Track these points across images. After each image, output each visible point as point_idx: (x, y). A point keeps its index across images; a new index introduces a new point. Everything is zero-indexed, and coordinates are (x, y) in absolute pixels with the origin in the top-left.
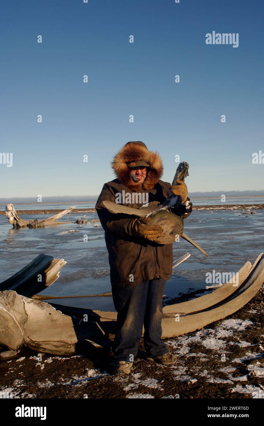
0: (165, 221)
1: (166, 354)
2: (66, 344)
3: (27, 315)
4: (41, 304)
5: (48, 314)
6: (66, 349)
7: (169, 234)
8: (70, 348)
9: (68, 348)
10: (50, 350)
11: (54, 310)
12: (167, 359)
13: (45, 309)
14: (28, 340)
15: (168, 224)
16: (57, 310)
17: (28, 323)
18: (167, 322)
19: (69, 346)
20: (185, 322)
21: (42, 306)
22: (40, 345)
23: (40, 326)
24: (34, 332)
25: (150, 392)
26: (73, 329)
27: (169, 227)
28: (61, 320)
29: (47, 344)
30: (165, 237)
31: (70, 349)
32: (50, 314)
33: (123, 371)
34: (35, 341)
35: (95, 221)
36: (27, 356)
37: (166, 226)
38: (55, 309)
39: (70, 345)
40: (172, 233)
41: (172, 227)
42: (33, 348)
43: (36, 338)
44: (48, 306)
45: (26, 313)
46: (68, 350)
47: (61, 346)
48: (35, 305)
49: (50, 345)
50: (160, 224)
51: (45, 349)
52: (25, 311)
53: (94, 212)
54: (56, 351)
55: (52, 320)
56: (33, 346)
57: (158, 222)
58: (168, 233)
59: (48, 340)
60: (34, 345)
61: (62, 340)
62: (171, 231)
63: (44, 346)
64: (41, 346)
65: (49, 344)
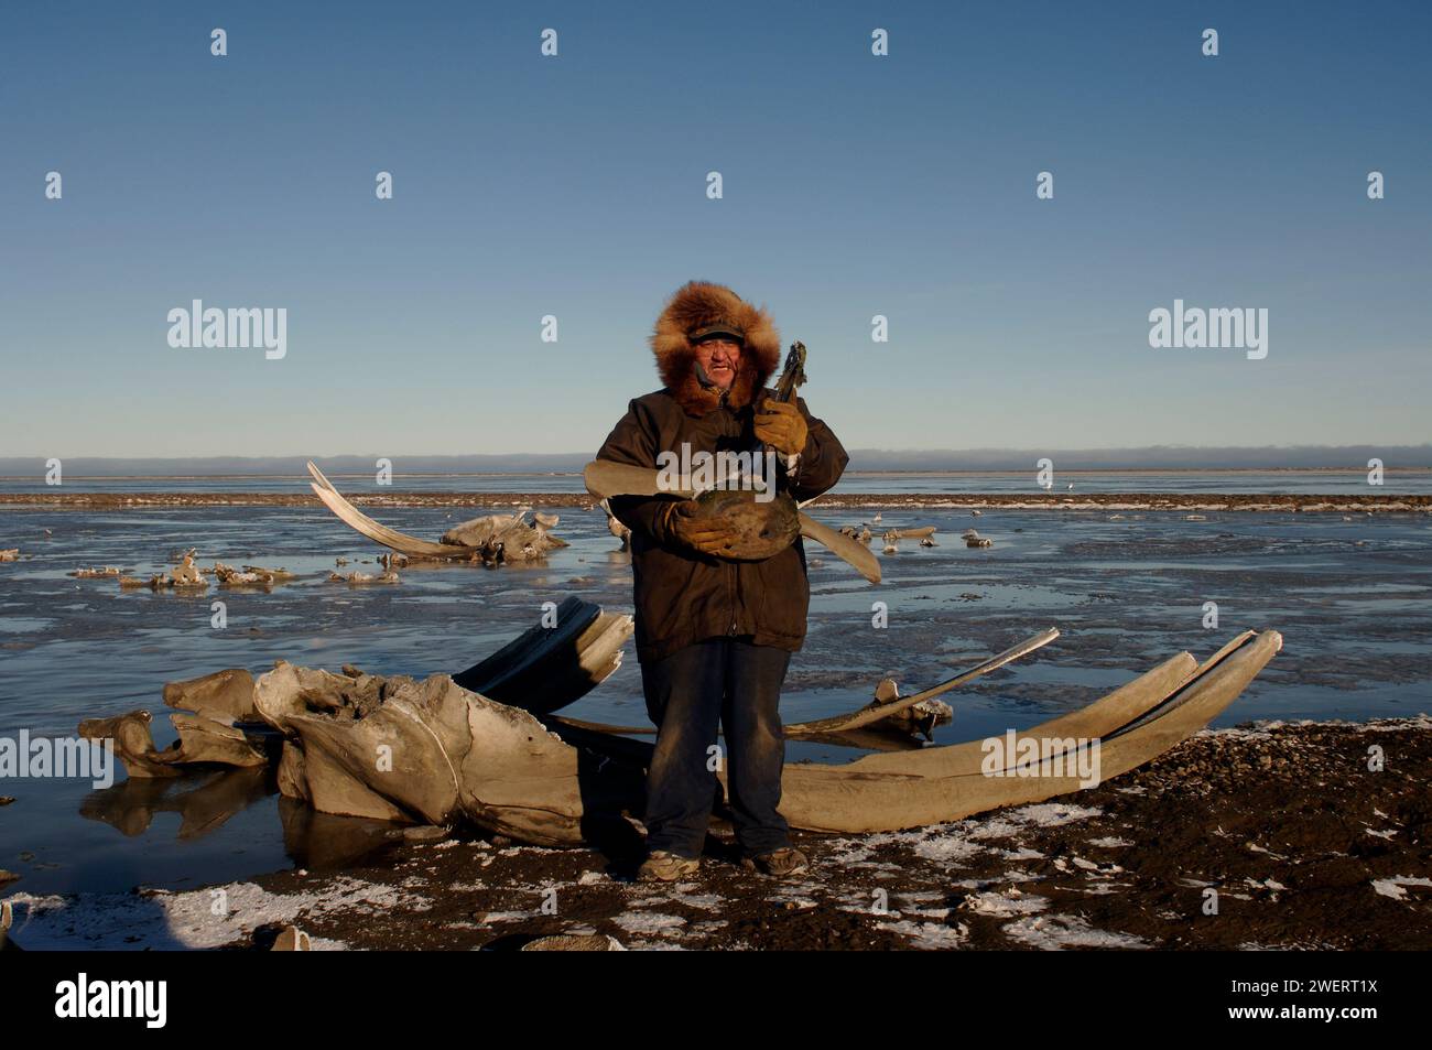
0: (740, 506)
1: (781, 850)
2: (559, 817)
3: (472, 737)
4: (511, 712)
5: (524, 740)
6: (560, 830)
7: (757, 534)
8: (571, 827)
9: (564, 827)
10: (523, 831)
11: (541, 729)
12: (780, 860)
13: (519, 727)
14: (468, 799)
15: (750, 514)
16: (549, 730)
17: (472, 756)
18: (848, 790)
19: (568, 824)
20: (905, 796)
21: (513, 718)
22: (497, 814)
23: (503, 766)
24: (484, 780)
25: (683, 913)
26: (576, 779)
27: (754, 519)
28: (553, 756)
29: (515, 813)
30: (750, 544)
31: (570, 830)
32: (530, 739)
33: (651, 873)
34: (486, 804)
35: (899, 534)
36: (465, 839)
37: (744, 517)
38: (545, 727)
39: (570, 819)
40: (764, 533)
41: (764, 519)
42: (481, 822)
43: (490, 796)
44: (527, 719)
45: (470, 733)
46: (564, 831)
47: (548, 822)
48: (494, 714)
49: (521, 816)
50: (727, 512)
51: (509, 826)
52: (469, 727)
53: (921, 505)
54: (537, 833)
55: (533, 754)
56: (479, 816)
57: (722, 509)
58: (755, 534)
59: (517, 802)
60: (483, 813)
61: (551, 805)
62: (761, 527)
63: (506, 818)
64: (500, 818)
65: (519, 813)
